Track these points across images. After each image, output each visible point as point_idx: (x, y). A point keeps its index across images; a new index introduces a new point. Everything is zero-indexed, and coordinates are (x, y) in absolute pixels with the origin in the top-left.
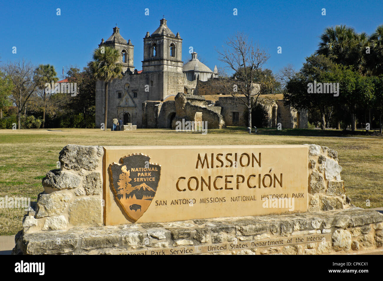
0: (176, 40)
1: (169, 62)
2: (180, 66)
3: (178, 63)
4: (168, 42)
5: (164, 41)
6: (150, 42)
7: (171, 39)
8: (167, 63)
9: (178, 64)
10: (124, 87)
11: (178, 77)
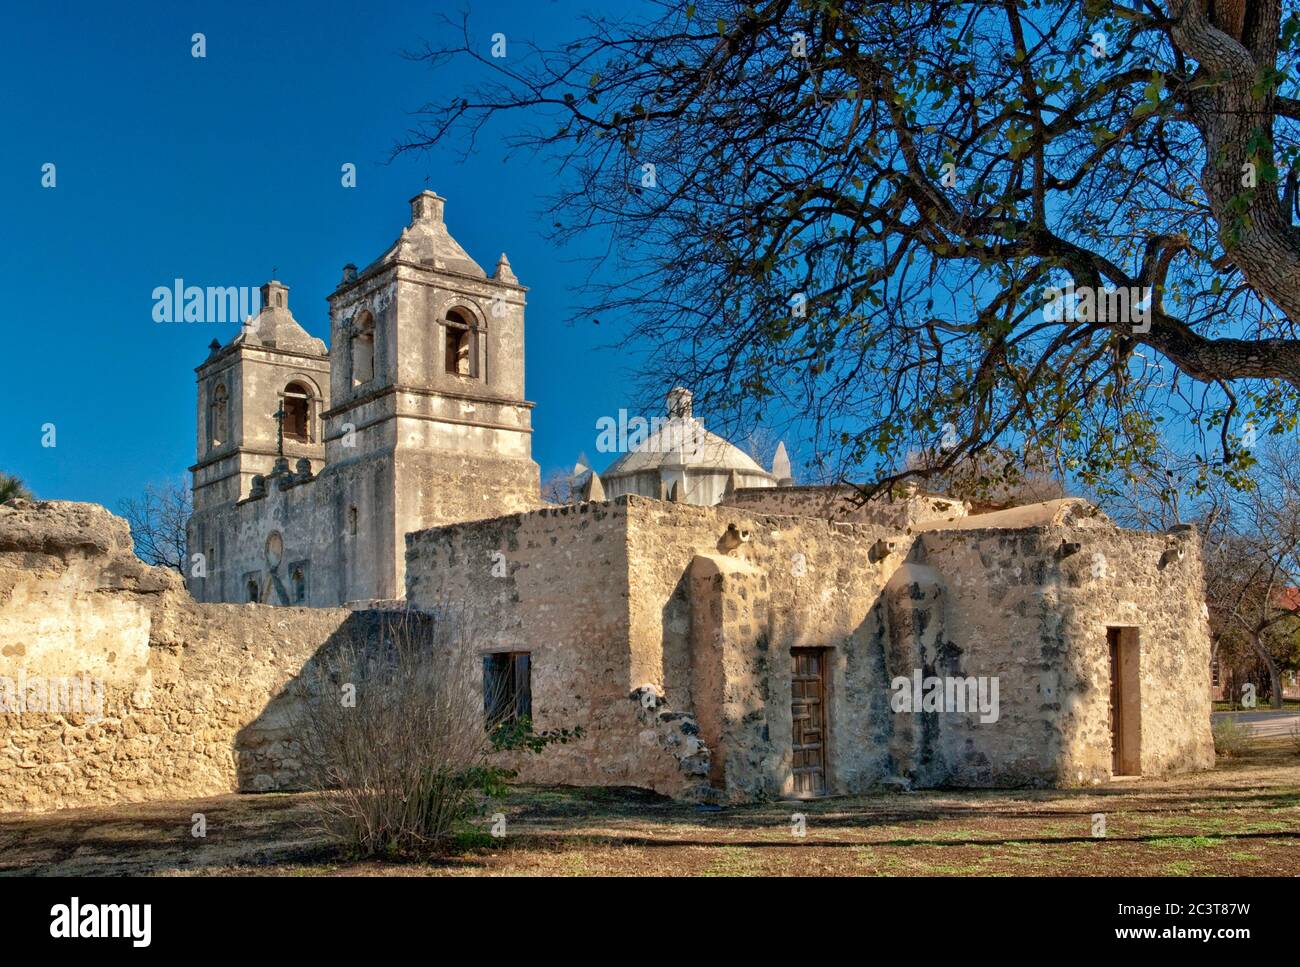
0: (483, 292)
1: (437, 402)
2: (515, 424)
3: (497, 410)
4: (428, 298)
5: (402, 291)
6: (349, 313)
7: (449, 284)
8: (425, 406)
9: (495, 415)
10: (267, 551)
11: (498, 483)
